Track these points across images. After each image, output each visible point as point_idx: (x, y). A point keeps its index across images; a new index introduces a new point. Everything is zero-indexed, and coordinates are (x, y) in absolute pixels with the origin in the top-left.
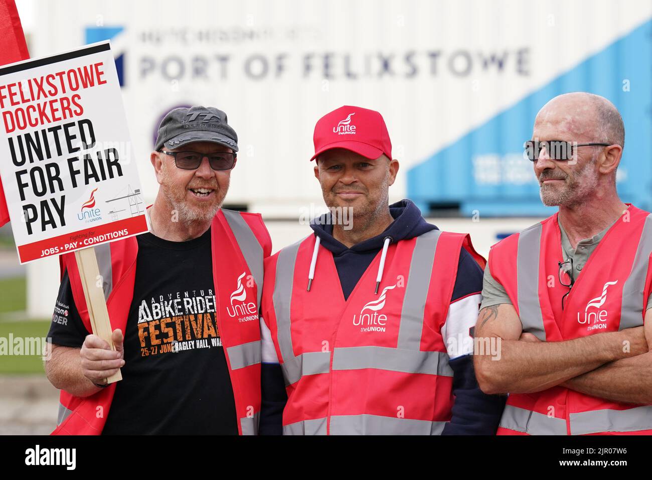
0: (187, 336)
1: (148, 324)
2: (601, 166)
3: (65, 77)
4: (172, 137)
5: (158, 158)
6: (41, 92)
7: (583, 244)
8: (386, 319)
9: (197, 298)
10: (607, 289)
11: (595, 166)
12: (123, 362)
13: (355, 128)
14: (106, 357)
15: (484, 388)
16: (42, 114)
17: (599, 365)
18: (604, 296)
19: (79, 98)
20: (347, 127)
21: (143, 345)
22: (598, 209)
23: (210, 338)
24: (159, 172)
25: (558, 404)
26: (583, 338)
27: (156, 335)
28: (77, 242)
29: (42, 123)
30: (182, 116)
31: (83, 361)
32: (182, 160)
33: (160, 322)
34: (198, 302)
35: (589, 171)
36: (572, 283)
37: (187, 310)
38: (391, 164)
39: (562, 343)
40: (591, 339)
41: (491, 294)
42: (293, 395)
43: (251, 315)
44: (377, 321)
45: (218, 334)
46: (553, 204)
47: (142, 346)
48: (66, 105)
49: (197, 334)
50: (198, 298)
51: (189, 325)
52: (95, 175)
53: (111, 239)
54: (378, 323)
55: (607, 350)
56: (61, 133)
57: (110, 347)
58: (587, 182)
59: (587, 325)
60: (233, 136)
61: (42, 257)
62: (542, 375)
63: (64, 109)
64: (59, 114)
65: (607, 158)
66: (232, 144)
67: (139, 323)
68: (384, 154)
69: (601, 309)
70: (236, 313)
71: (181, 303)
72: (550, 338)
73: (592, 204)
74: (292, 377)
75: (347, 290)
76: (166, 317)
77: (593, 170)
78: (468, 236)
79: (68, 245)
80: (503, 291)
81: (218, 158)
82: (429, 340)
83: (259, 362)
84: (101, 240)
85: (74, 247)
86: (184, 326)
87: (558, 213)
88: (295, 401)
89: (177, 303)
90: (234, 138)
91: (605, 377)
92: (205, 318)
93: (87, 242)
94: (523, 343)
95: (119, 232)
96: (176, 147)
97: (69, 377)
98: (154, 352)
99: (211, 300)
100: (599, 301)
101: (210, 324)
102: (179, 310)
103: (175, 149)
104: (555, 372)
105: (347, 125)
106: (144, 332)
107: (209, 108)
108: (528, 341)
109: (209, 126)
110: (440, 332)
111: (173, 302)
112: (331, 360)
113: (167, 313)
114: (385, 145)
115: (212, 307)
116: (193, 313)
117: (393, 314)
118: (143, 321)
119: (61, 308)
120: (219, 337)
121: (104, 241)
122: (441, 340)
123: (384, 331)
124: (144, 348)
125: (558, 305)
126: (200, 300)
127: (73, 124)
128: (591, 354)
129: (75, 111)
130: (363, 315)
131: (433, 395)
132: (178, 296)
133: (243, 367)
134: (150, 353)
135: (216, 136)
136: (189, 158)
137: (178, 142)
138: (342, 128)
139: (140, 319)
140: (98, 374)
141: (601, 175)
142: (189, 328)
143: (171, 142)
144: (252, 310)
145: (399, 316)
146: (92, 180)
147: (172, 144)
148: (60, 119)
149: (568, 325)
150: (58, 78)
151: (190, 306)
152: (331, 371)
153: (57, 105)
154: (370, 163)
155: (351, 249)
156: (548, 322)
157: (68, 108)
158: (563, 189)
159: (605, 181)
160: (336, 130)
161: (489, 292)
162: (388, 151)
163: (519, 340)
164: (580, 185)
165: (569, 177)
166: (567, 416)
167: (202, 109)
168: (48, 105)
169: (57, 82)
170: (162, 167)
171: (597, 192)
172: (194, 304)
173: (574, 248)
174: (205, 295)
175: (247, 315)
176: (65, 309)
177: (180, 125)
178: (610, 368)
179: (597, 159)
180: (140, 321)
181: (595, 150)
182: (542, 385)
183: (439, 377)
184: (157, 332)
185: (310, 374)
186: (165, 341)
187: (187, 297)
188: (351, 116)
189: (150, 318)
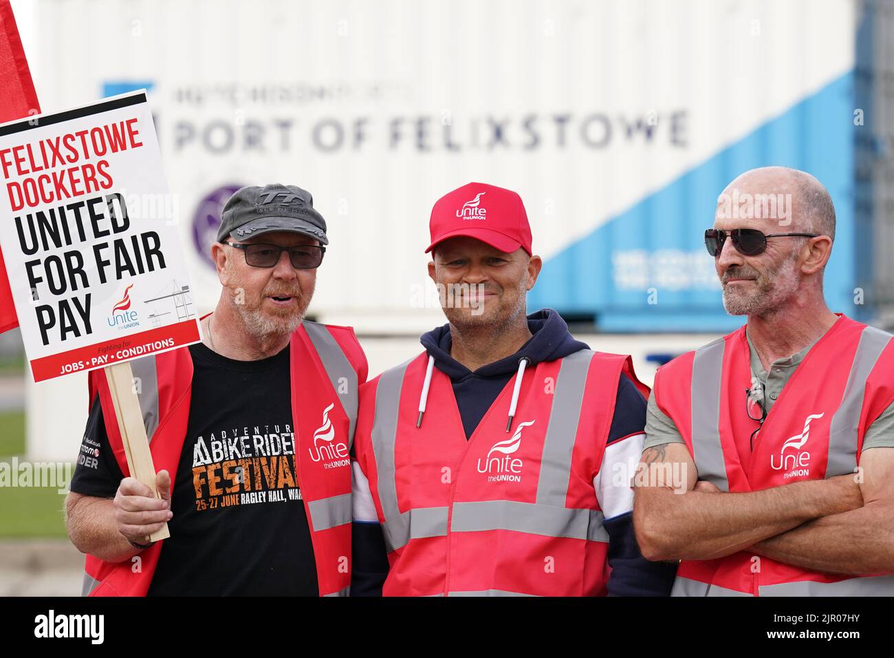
0: (257, 485)
1: (206, 468)
2: (803, 263)
3: (88, 137)
4: (240, 224)
5: (221, 251)
6: (57, 158)
7: (779, 366)
8: (521, 466)
9: (270, 435)
10: (810, 424)
11: (796, 263)
12: (170, 514)
13: (485, 212)
14: (149, 506)
15: (647, 552)
16: (59, 186)
17: (798, 523)
18: (806, 433)
19: (107, 165)
20: (474, 211)
21: (199, 495)
22: (799, 319)
23: (286, 488)
24: (223, 269)
25: (744, 574)
26: (777, 488)
27: (216, 483)
28: (107, 356)
29: (59, 198)
30: (254, 198)
31: (118, 512)
32: (254, 255)
33: (221, 465)
34: (272, 441)
35: (788, 270)
36: (764, 416)
37: (257, 451)
38: (531, 262)
39: (749, 494)
40: (789, 489)
41: (657, 430)
42: (397, 565)
43: (341, 459)
44: (509, 468)
45: (296, 483)
46: (739, 313)
47: (198, 497)
48: (89, 174)
49: (270, 483)
50: (272, 436)
51: (259, 470)
52: (129, 266)
53: (152, 351)
54: (511, 471)
55: (810, 504)
56: (84, 211)
57: (153, 493)
58: (785, 283)
59: (783, 471)
60: (320, 223)
61: (63, 374)
62: (722, 536)
63: (87, 180)
64: (80, 187)
65: (811, 253)
66: (320, 235)
67: (194, 466)
68: (522, 247)
69: (802, 449)
70: (320, 456)
71: (250, 442)
72: (734, 488)
73: (791, 314)
74: (396, 540)
75: (470, 425)
76: (230, 460)
77: (792, 268)
78: (629, 359)
79: (95, 359)
80: (674, 427)
81: (302, 254)
82: (578, 493)
83: (349, 522)
84: (138, 353)
85: (103, 362)
86: (253, 471)
87: (746, 326)
88: (400, 572)
89: (245, 441)
90: (321, 227)
91: (806, 539)
92: (280, 462)
93: (120, 355)
94: (697, 493)
95: (163, 342)
96: (247, 237)
97: (99, 536)
98: (214, 505)
99: (288, 439)
100: (799, 440)
101: (287, 470)
102: (247, 451)
103: (245, 240)
104: (739, 532)
105: (474, 207)
106: (200, 478)
107: (289, 186)
108: (705, 492)
109: (290, 210)
110: (592, 484)
111: (239, 440)
112: (450, 519)
113: (231, 453)
114: (524, 236)
115: (289, 448)
116: (264, 455)
117: (531, 458)
118: (199, 464)
119: (90, 446)
120: (298, 488)
121: (143, 353)
122: (593, 494)
123: (519, 480)
124: (200, 499)
125: (745, 445)
126: (275, 439)
127: (99, 200)
128: (787, 509)
129: (102, 183)
130: (490, 459)
131: (582, 566)
132: (245, 432)
133: (328, 528)
134: (208, 507)
135: (300, 224)
136: (264, 253)
137: (250, 232)
138: (468, 211)
139: (195, 461)
140: (137, 530)
141: (803, 276)
142: (259, 475)
143: (240, 231)
144: (342, 453)
145: (539, 462)
146: (126, 273)
147: (242, 233)
148: (82, 193)
149: (758, 472)
150: (78, 139)
151: (261, 446)
152: (450, 533)
153: (78, 175)
154: (503, 258)
155: (474, 373)
156: (734, 467)
157: (92, 178)
158: (753, 292)
159: (809, 284)
160: (460, 214)
161: (654, 428)
162: (527, 243)
163: (694, 490)
164: (775, 287)
165: (761, 277)
166: (755, 589)
167: (280, 187)
168: (66, 175)
169: (77, 144)
170: (226, 263)
171: (798, 298)
172: (267, 443)
173: (767, 372)
174: (281, 432)
175: (335, 460)
176: (94, 448)
177: (251, 209)
178: (813, 527)
179: (798, 254)
180: (196, 463)
181: (795, 242)
182: (724, 549)
183: (589, 543)
184: (218, 479)
185: (422, 537)
186: (228, 491)
187: (257, 434)
188: (481, 196)
189: (209, 461)
